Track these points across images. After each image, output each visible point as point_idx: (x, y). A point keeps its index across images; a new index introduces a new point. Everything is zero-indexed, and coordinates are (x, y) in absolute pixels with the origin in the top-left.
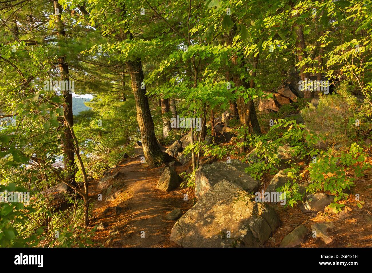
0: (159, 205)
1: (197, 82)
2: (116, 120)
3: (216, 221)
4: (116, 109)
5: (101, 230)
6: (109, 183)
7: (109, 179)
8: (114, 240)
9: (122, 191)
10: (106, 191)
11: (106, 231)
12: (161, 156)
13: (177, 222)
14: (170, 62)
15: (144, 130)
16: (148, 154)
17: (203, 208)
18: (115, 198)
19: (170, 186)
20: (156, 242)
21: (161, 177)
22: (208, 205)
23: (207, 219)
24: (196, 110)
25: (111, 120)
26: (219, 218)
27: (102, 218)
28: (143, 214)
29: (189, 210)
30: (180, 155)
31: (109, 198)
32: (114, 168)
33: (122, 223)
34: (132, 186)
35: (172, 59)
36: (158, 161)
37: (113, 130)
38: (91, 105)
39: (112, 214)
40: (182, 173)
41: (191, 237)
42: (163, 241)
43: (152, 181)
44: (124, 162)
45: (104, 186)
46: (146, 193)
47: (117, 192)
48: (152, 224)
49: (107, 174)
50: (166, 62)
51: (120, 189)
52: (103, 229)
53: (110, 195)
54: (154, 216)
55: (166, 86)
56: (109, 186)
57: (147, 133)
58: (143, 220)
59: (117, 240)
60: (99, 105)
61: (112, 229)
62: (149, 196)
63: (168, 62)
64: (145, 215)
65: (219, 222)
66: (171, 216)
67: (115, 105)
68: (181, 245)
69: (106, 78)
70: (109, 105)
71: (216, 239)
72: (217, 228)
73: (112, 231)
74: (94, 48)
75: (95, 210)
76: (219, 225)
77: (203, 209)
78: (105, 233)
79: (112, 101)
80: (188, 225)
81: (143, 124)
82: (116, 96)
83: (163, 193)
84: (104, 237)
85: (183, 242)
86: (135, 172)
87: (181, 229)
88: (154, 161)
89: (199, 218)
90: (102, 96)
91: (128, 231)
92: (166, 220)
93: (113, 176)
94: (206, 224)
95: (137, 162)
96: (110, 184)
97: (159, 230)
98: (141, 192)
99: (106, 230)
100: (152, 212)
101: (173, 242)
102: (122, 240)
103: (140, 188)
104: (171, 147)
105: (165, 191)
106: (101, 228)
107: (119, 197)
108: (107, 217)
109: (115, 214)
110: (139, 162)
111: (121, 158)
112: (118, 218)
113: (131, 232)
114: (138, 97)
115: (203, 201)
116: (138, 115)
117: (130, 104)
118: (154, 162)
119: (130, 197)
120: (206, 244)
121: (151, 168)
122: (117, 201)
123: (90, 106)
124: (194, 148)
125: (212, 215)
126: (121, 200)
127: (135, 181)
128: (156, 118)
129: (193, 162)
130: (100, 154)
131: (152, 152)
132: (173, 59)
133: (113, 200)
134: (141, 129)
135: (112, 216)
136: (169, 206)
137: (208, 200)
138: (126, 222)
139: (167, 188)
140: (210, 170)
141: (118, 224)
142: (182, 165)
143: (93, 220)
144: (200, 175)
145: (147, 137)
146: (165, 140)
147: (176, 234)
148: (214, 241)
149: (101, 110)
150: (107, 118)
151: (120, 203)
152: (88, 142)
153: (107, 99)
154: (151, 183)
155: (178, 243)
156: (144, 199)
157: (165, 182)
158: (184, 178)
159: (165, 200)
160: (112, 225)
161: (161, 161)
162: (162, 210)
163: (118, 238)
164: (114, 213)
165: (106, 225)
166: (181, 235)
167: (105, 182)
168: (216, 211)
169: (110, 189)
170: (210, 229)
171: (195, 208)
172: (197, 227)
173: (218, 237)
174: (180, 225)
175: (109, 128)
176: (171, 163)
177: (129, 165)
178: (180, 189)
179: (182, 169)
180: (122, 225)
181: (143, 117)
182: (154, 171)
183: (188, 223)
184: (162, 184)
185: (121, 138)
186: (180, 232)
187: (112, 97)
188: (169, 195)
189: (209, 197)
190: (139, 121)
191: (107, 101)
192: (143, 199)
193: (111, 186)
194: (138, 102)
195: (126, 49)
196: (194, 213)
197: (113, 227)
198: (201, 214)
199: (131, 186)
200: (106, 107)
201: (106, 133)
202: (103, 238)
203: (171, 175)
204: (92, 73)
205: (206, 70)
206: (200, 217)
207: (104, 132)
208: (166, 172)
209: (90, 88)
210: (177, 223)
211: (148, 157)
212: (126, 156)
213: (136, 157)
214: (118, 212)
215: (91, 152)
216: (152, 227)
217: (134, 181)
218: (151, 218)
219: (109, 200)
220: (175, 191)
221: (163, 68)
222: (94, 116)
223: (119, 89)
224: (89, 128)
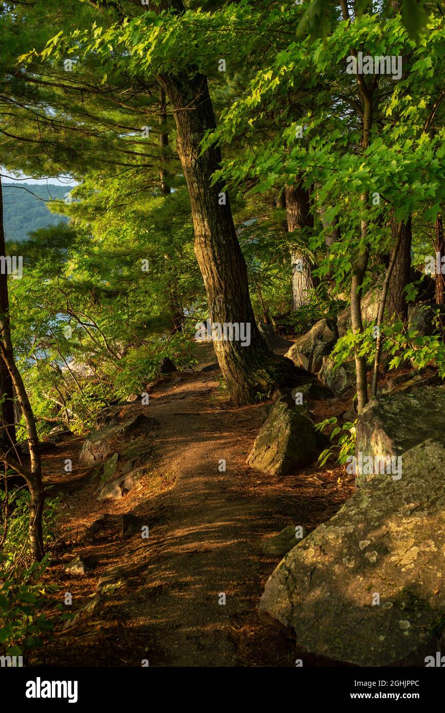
0: (245, 514)
1: (370, 135)
2: (141, 254)
3: (393, 559)
4: (142, 220)
5: (78, 577)
6: (112, 445)
7: (112, 436)
8: (107, 604)
9: (144, 472)
10: (102, 470)
11: (91, 580)
12: (271, 368)
13: (284, 560)
14: (280, 76)
15: (217, 286)
16: (228, 363)
17: (361, 522)
18: (125, 491)
19: (287, 458)
20: (223, 613)
21: (263, 432)
22: (375, 513)
23: (367, 554)
24: (368, 224)
25: (125, 255)
26: (401, 552)
27: (83, 545)
28: (198, 536)
29: (318, 528)
30: (329, 364)
31: (110, 491)
32: (129, 403)
33: (135, 558)
34: (174, 456)
35: (287, 64)
36: (259, 384)
37: (133, 286)
38: (66, 210)
39: (112, 535)
40: (327, 421)
41: (317, 603)
42: (243, 613)
43: (236, 443)
44: (161, 384)
45: (96, 455)
46: (216, 479)
47: (132, 473)
48: (220, 565)
49: (108, 419)
50: (268, 76)
51: (143, 463)
52: (83, 573)
53: (112, 481)
54: (228, 543)
55: (273, 149)
56: (109, 456)
57: (226, 295)
58: (194, 553)
59: (116, 603)
60: (90, 210)
61: (106, 574)
62: (223, 488)
63: (273, 77)
64: (201, 540)
65: (402, 563)
66: (276, 545)
67: (137, 207)
68: (289, 625)
69: (110, 123)
70: (118, 207)
71: (387, 611)
72: (392, 580)
73: (106, 579)
74: (55, 43)
75: (69, 521)
76: (400, 572)
77: (360, 526)
78: (88, 585)
79: (130, 194)
80: (312, 570)
81: (214, 268)
82: (139, 178)
83: (266, 479)
84: (84, 594)
85: (295, 615)
86: (189, 415)
87: (291, 581)
88: (249, 384)
89: (345, 551)
90: (97, 180)
91: (148, 580)
92: (262, 555)
93: (122, 427)
94: (364, 567)
95: (199, 385)
96: (114, 447)
97: (235, 583)
98: (200, 474)
99: (91, 576)
100: (223, 533)
101: (267, 614)
102: (129, 605)
103: (198, 463)
104: (303, 339)
105: (272, 472)
106: (78, 570)
107: (136, 489)
108: (96, 542)
109: (121, 534)
110: (204, 385)
111: (151, 372)
112: (127, 547)
113: (157, 583)
114: (195, 185)
115: (362, 501)
116: (197, 240)
117: (180, 206)
118: (246, 386)
119: (166, 490)
120: (359, 623)
121: (240, 405)
122: (129, 500)
123: (62, 211)
124: (361, 342)
125: (382, 544)
126: (140, 496)
127: (186, 443)
128: (266, 246)
129: (358, 386)
130: (95, 362)
131: (240, 354)
132: (291, 65)
133: (119, 497)
134: (208, 284)
135: (112, 541)
136: (278, 516)
137: (375, 500)
138: (145, 557)
139: (278, 466)
140: (401, 410)
141: (124, 562)
142: (333, 396)
143: (57, 550)
144: (369, 425)
145: (227, 309)
146: (295, 317)
147: (276, 592)
148: (383, 615)
149: (96, 225)
150: (112, 249)
151: (137, 504)
152: (58, 322)
153: (113, 191)
154: (232, 449)
155: (280, 618)
156: (207, 496)
157: (274, 447)
158: (332, 436)
159: (267, 500)
160: (107, 564)
161: (269, 384)
162: (254, 528)
163: (119, 598)
164: (118, 532)
165: (91, 563)
166: (290, 597)
167: (99, 442)
168: (397, 532)
169: (111, 465)
170: (374, 581)
171: (336, 523)
172: (337, 576)
173: (394, 604)
174: (289, 570)
175: (121, 279)
176: (301, 388)
177: (174, 395)
178: (318, 471)
179: (333, 408)
180: (134, 564)
181: (212, 247)
182: (246, 412)
183: (312, 564)
184: (263, 452)
185: (156, 311)
186: (288, 588)
187: (129, 183)
188: (281, 485)
189: (379, 489)
190: (200, 259)
191: (114, 195)
192: (204, 494)
193: (116, 455)
194: (198, 199)
195: (146, 43)
196: (331, 536)
197: (110, 569)
198: (351, 539)
199: (171, 458)
200: (109, 214)
201: (111, 295)
202: (80, 598)
203: (291, 427)
204: (66, 108)
205: (393, 96)
206: (349, 548)
207: (104, 291)
208: (276, 416)
209: (56, 161)
210: (283, 564)
211: (230, 370)
212: (168, 366)
213: (199, 369)
214: (130, 529)
215: (68, 352)
216: (216, 575)
217: (181, 442)
218: (218, 548)
219: (109, 496)
220: (302, 476)
221: (262, 96)
222: (75, 242)
223: (148, 156)
224: (62, 281)
